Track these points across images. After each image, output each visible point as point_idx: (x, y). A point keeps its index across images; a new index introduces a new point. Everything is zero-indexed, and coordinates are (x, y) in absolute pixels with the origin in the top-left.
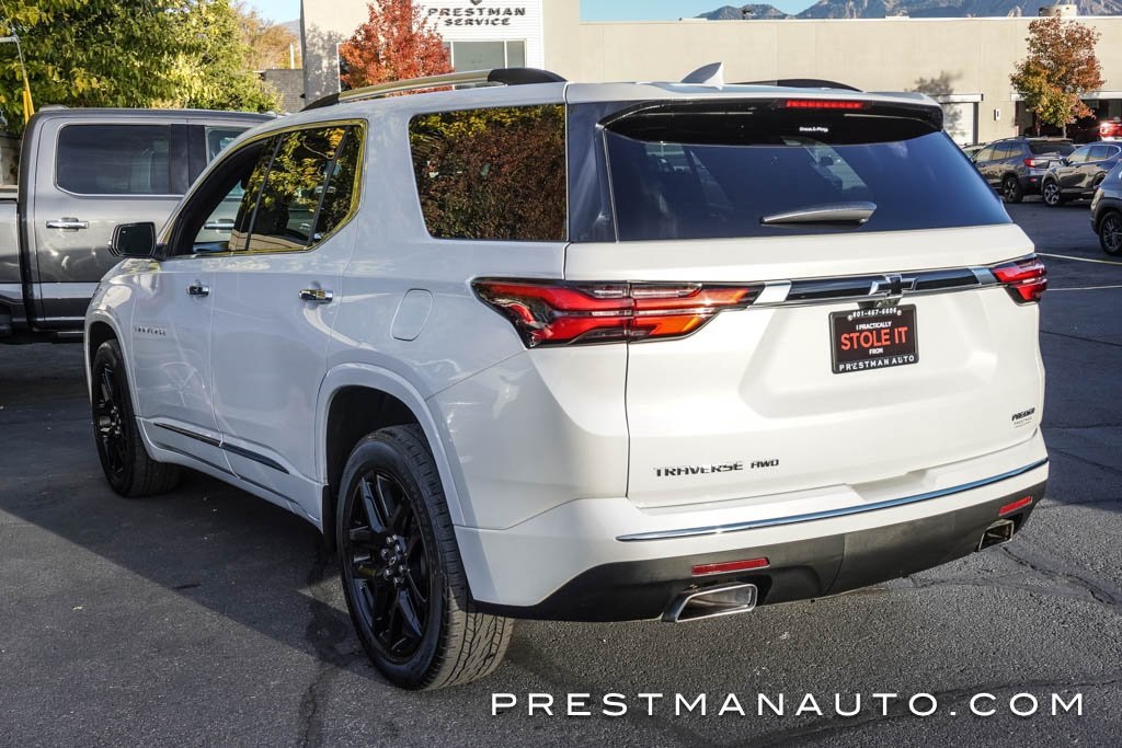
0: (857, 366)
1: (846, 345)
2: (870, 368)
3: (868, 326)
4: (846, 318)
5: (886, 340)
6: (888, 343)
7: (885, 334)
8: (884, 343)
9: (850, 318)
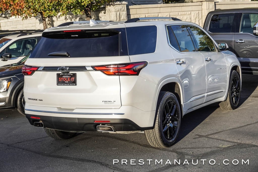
0: (62, 84)
1: (60, 80)
2: (64, 85)
3: (65, 77)
4: (60, 75)
5: (69, 80)
6: (70, 81)
7: (69, 79)
8: (68, 81)
9: (61, 75)
